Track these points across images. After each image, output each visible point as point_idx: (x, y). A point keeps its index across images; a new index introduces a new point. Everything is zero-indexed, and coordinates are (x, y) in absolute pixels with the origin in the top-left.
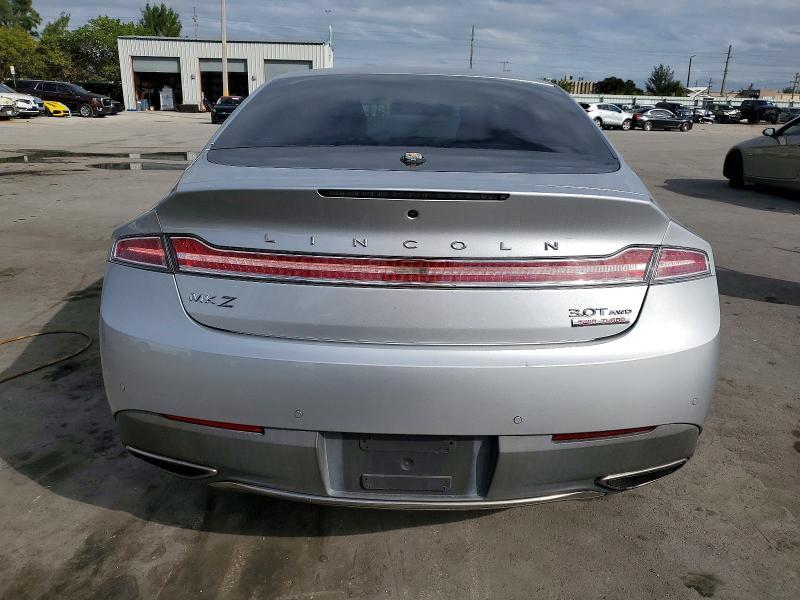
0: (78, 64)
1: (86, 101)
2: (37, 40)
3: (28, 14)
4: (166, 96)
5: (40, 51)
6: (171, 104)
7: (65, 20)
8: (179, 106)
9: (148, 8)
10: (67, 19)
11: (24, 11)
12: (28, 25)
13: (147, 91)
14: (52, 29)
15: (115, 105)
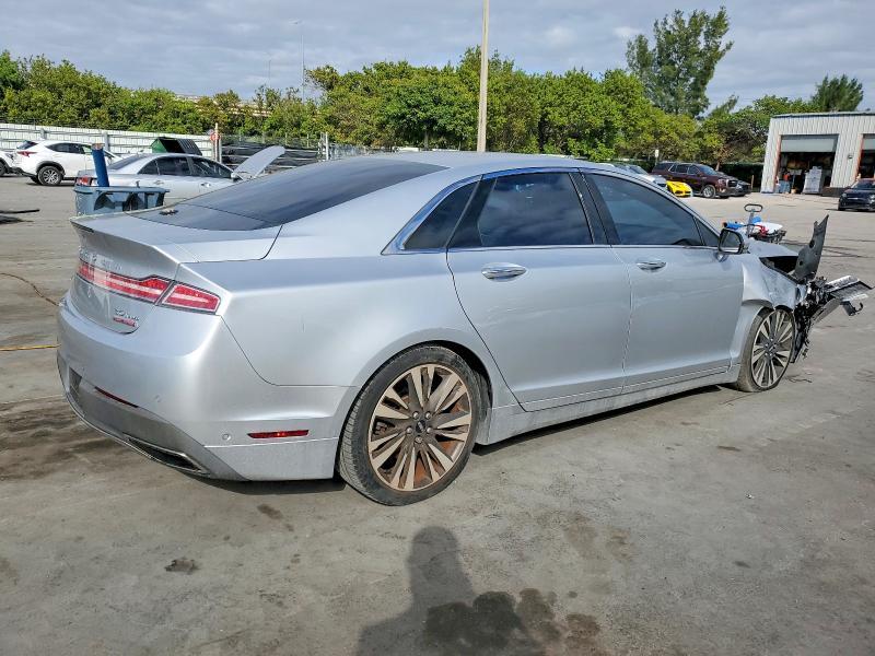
0: (731, 146)
1: (711, 182)
2: (700, 124)
3: (699, 100)
4: (813, 178)
5: (700, 134)
6: (816, 187)
7: (732, 103)
8: (826, 188)
9: (825, 81)
10: (735, 101)
11: (697, 97)
12: (696, 110)
13: (792, 172)
14: (718, 113)
15: (744, 187)
